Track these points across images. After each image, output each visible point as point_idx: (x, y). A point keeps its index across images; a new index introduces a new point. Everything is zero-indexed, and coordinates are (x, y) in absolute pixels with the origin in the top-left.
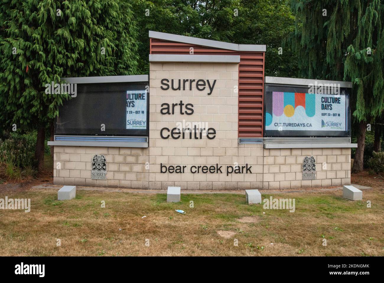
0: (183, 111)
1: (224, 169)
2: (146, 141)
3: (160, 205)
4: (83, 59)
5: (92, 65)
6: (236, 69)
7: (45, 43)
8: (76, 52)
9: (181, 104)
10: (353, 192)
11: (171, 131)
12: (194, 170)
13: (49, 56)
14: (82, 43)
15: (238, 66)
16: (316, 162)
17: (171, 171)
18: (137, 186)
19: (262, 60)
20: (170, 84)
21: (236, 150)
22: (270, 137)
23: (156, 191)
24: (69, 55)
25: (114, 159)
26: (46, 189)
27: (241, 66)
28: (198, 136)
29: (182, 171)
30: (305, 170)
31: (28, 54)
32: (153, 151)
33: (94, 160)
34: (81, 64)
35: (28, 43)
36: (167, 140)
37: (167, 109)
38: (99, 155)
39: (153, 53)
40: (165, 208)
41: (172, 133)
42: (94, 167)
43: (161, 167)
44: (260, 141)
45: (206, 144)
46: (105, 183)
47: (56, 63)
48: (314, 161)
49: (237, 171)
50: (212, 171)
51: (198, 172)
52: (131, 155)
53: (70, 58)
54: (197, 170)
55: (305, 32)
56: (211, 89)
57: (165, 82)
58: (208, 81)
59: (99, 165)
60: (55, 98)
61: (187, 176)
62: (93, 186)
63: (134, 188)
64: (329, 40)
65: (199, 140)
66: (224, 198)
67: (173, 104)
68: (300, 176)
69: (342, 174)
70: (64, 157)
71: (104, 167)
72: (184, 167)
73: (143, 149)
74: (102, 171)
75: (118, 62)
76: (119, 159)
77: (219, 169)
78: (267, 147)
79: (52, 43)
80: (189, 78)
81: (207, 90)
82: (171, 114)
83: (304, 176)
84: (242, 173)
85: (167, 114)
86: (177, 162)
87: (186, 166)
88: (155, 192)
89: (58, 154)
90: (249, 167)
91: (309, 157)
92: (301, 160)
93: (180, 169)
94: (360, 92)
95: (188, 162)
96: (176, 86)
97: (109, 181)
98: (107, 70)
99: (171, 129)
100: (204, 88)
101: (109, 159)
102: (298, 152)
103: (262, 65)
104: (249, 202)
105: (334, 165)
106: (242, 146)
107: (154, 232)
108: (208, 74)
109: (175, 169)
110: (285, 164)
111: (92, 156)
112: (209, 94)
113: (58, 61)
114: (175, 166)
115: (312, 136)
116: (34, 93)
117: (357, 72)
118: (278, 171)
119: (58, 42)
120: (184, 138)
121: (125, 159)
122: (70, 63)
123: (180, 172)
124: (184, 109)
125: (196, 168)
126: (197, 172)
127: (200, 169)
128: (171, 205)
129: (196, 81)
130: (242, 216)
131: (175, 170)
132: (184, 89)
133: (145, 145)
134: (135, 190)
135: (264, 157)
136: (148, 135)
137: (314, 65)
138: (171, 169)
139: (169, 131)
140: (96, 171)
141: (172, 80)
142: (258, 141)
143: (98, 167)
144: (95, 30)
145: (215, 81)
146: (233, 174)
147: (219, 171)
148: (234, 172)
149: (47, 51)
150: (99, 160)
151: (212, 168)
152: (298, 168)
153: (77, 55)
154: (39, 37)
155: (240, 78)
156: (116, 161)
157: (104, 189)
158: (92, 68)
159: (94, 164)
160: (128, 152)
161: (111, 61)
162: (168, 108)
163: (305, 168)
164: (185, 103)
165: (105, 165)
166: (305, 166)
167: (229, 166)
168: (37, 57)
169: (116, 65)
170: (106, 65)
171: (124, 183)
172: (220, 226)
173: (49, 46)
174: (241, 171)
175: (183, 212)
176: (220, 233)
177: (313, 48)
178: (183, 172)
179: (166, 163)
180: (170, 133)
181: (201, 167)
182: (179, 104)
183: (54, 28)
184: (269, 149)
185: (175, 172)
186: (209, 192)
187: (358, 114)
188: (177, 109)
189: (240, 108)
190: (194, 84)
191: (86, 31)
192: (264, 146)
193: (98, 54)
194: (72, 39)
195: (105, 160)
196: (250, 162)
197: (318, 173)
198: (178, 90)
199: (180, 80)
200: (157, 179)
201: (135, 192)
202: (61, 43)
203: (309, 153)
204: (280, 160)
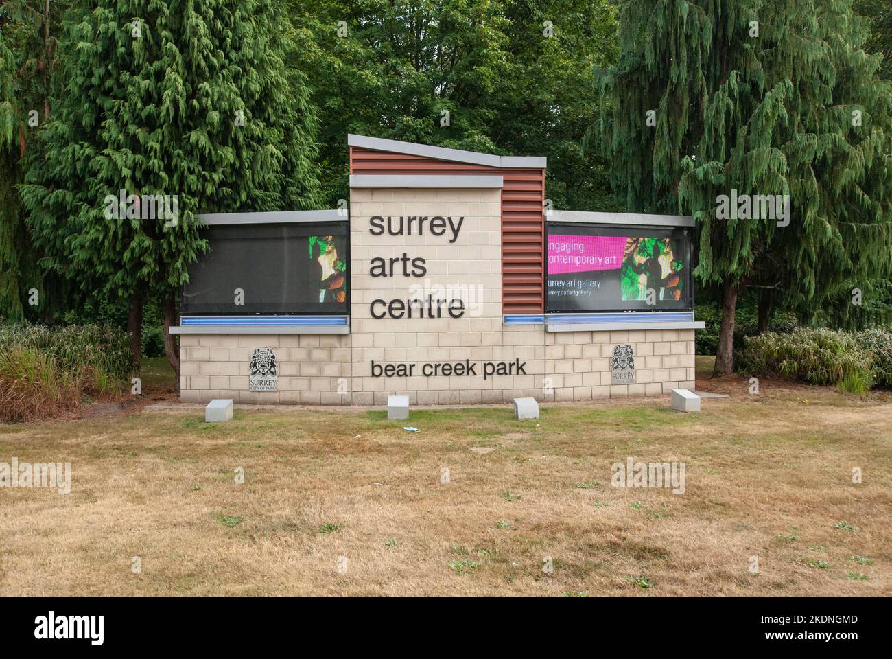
0: (409, 271)
1: (479, 369)
2: (346, 324)
3: (377, 423)
4: (230, 181)
5: (245, 190)
6: (497, 198)
7: (166, 155)
8: (220, 170)
9: (405, 259)
10: (685, 399)
11: (388, 305)
12: (428, 370)
13: (175, 179)
14: (228, 154)
15: (499, 193)
16: (634, 355)
17: (389, 373)
18: (331, 401)
19: (540, 182)
20: (385, 224)
21: (498, 335)
22: (556, 312)
23: (365, 407)
24: (207, 175)
25: (289, 355)
26: (171, 410)
27: (505, 192)
28: (434, 313)
29: (408, 373)
30: (617, 367)
31: (138, 175)
32: (358, 340)
33: (254, 357)
34: (227, 190)
35: (139, 158)
36: (382, 320)
37: (380, 268)
38: (263, 349)
39: (356, 171)
40: (387, 427)
41: (391, 309)
42: (255, 369)
43: (373, 367)
44: (539, 320)
45: (449, 326)
46: (276, 397)
47: (186, 190)
48: (632, 352)
49: (501, 372)
50: (458, 372)
51: (436, 375)
52: (319, 347)
53: (209, 181)
54: (433, 370)
55: (618, 126)
56: (456, 233)
57: (377, 221)
58: (450, 219)
59: (263, 366)
60: (181, 251)
61: (416, 381)
62: (254, 403)
63: (326, 405)
64: (657, 143)
65: (436, 320)
66: (480, 414)
67: (391, 259)
68: (607, 378)
69: (679, 375)
70: (199, 354)
71: (273, 370)
72: (411, 366)
73: (340, 336)
74: (269, 377)
75: (287, 182)
76: (299, 354)
77: (470, 369)
78: (550, 330)
79: (179, 155)
80: (418, 215)
81: (449, 234)
82: (388, 275)
83: (614, 377)
84: (510, 374)
85: (381, 277)
86: (399, 357)
87: (414, 365)
88: (364, 409)
89: (188, 349)
90: (520, 363)
91: (622, 346)
92: (609, 351)
93: (405, 370)
94: (705, 235)
95: (418, 357)
96: (395, 227)
97: (282, 394)
98: (269, 199)
99: (388, 301)
100: (444, 231)
101: (280, 355)
102: (604, 338)
103: (541, 191)
104: (520, 417)
105: (666, 359)
106: (510, 328)
107: (379, 451)
108: (451, 208)
109: (397, 369)
110: (581, 358)
111: (251, 352)
112: (452, 241)
113: (189, 187)
114: (396, 365)
115: (627, 310)
116: (147, 242)
117: (701, 201)
118: (571, 371)
119: (189, 154)
120: (410, 316)
121: (309, 354)
122: (210, 190)
123: (405, 375)
124: (410, 268)
125: (432, 367)
126: (434, 374)
127: (439, 369)
128: (395, 423)
129: (430, 219)
130: (507, 432)
131: (395, 372)
132: (409, 233)
133: (345, 330)
134: (329, 407)
135: (545, 346)
136: (348, 312)
137: (637, 184)
138: (390, 370)
139: (384, 304)
140: (258, 377)
141: (389, 219)
142: (536, 320)
143: (261, 370)
144: (252, 130)
145: (462, 219)
146: (495, 376)
147: (470, 372)
148: (495, 373)
149: (170, 170)
150: (263, 357)
151: (458, 367)
152: (604, 365)
153: (222, 176)
154: (157, 146)
155: (504, 212)
156: (294, 358)
157: (274, 407)
158: (244, 197)
159: (254, 365)
160: (314, 342)
161: (276, 182)
162: (383, 266)
163: (616, 364)
164: (411, 256)
165: (273, 365)
166: (616, 360)
167: (487, 362)
168: (152, 181)
169: (284, 189)
170: (266, 189)
171: (307, 396)
172: (473, 443)
173: (174, 160)
174: (508, 371)
175: (415, 429)
176: (473, 449)
177: (634, 153)
178: (411, 375)
179: (381, 359)
180: (386, 309)
181: (439, 365)
182: (402, 259)
183: (181, 129)
184: (555, 333)
185: (395, 375)
186: (454, 407)
187: (701, 272)
188: (398, 267)
189: (505, 264)
190: (426, 224)
191: (235, 134)
192: (546, 327)
193: (256, 172)
194: (212, 148)
195: (273, 357)
196: (523, 356)
197: (639, 373)
198: (399, 235)
199: (402, 219)
200: (366, 389)
201: (331, 409)
202: (192, 155)
203: (624, 339)
204: (574, 351)
